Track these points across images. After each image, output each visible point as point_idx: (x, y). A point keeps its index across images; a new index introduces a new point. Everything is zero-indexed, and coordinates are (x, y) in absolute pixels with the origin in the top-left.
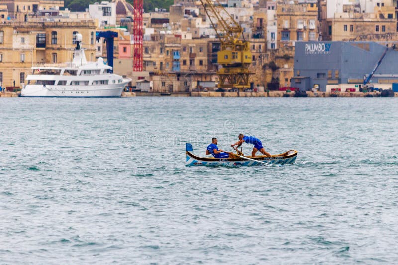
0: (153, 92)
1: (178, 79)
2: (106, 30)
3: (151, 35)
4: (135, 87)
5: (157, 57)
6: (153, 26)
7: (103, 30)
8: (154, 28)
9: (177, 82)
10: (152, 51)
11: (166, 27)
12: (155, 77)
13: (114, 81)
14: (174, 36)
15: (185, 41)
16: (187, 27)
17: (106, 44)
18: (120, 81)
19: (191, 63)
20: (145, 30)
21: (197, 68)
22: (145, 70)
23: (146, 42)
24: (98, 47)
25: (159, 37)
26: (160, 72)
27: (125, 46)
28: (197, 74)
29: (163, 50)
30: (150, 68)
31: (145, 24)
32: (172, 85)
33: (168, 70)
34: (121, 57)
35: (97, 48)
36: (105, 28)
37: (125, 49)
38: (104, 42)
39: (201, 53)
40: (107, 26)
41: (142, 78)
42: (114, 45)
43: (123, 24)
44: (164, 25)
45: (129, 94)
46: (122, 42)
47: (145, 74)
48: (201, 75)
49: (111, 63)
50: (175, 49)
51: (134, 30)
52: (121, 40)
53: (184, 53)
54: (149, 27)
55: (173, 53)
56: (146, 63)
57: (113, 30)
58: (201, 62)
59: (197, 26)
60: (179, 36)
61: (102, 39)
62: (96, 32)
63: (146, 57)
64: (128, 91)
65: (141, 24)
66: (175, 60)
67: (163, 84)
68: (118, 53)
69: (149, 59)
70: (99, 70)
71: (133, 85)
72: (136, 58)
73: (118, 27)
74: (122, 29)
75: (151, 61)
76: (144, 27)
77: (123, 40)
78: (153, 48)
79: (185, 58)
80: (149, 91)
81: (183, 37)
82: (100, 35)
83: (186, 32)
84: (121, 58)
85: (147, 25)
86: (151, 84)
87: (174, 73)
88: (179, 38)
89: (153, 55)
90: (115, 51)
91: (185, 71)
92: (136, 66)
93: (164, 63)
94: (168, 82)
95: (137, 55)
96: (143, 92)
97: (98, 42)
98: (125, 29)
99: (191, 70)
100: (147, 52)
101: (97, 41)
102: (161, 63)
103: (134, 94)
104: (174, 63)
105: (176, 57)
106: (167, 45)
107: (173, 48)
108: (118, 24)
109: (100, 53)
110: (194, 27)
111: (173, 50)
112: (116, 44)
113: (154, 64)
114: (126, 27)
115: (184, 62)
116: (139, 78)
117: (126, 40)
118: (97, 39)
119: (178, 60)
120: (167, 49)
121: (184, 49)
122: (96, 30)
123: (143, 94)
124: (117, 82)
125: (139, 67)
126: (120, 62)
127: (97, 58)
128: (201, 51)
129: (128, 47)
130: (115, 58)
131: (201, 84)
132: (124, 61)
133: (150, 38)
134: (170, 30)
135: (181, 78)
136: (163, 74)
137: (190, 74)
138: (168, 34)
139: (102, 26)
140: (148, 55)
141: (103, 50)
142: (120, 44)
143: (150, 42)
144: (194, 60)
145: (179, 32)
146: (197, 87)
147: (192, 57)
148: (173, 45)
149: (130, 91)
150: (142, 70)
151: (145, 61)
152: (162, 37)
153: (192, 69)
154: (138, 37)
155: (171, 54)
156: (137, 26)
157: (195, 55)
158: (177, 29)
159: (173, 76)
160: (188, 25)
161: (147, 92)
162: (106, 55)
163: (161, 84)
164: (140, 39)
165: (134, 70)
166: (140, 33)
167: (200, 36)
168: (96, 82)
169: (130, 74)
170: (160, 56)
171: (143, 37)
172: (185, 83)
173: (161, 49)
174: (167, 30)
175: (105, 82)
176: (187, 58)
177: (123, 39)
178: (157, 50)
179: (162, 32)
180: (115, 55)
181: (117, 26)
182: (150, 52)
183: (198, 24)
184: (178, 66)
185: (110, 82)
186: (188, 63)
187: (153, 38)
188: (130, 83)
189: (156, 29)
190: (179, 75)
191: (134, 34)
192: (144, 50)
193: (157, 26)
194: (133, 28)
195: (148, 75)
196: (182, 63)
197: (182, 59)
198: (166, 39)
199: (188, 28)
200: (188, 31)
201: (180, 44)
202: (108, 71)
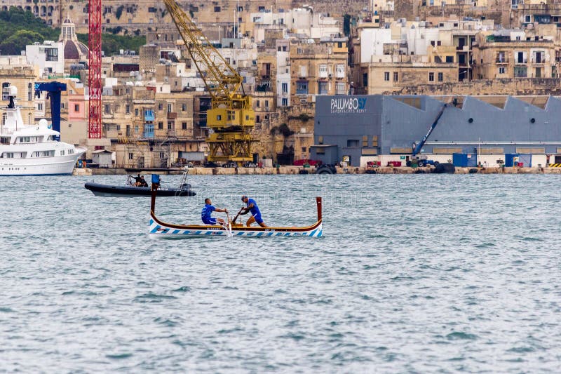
0: (116, 168)
1: (151, 149)
2: (50, 81)
3: (114, 87)
4: (91, 161)
5: (122, 118)
6: (117, 74)
7: (46, 81)
8: (118, 77)
9: (150, 152)
10: (115, 111)
11: (135, 76)
12: (119, 147)
13: (63, 152)
14: (145, 89)
15: (162, 96)
16: (163, 75)
17: (49, 101)
18: (70, 151)
19: (169, 127)
20: (104, 79)
21: (179, 132)
22: (105, 137)
23: (107, 97)
24: (39, 105)
25: (125, 91)
26: (126, 139)
27: (77, 103)
28: (177, 142)
29: (130, 108)
30: (112, 134)
31: (105, 72)
32: (144, 158)
33: (137, 136)
34: (71, 118)
35: (37, 106)
36: (49, 78)
37: (77, 108)
38: (48, 98)
39: (184, 113)
40: (52, 75)
41: (101, 148)
42: (61, 102)
43: (74, 72)
44: (132, 73)
45: (83, 170)
46: (73, 97)
47: (105, 142)
48: (184, 143)
49: (56, 126)
50: (148, 106)
51: (90, 80)
52: (71, 94)
53: (160, 112)
54: (110, 76)
55: (145, 112)
56: (107, 127)
57: (59, 80)
58: (184, 126)
59: (178, 75)
60: (152, 89)
61: (44, 94)
62: (36, 83)
63: (106, 118)
64: (80, 167)
65: (99, 72)
66: (147, 122)
67: (131, 156)
68: (67, 113)
69: (110, 121)
70: (41, 137)
71: (88, 157)
72: (92, 119)
73: (67, 77)
74: (73, 79)
75: (113, 124)
76: (103, 76)
77: (73, 95)
78: (117, 106)
79: (162, 120)
80: (110, 166)
81: (158, 91)
82: (42, 87)
83: (162, 83)
84: (72, 120)
85: (108, 73)
86: (113, 157)
87: (147, 141)
88: (152, 92)
89: (116, 115)
90: (62, 110)
91: (161, 138)
92: (93, 132)
93: (131, 127)
94: (137, 154)
95: (93, 115)
96: (102, 168)
97: (39, 97)
98: (77, 80)
99: (169, 137)
100: (107, 111)
101: (37, 97)
102: (128, 126)
103: (90, 170)
104: (146, 127)
105: (148, 118)
106: (136, 101)
107: (144, 106)
108: (68, 73)
109: (42, 114)
110: (174, 76)
111: (144, 108)
112: (63, 100)
113: (118, 128)
114: (78, 76)
115: (161, 125)
116: (97, 148)
117: (78, 94)
118: (38, 94)
119: (151, 122)
120: (136, 107)
121: (160, 107)
122: (36, 80)
123: (102, 171)
124: (66, 154)
125: (97, 132)
126: (70, 126)
127: (37, 119)
128: (183, 110)
129: (81, 104)
130: (63, 119)
131: (185, 156)
132: (76, 124)
133: (111, 92)
134: (139, 81)
135: (155, 148)
136: (130, 143)
137: (168, 142)
138: (138, 86)
139: (45, 74)
140: (110, 116)
141: (46, 109)
142: (70, 100)
143: (111, 98)
144: (174, 122)
145: (153, 82)
146: (178, 160)
147: (171, 117)
148: (145, 102)
149: (84, 167)
150: (100, 137)
151: (105, 124)
152: (129, 89)
153: (171, 135)
154: (95, 90)
155: (141, 114)
156: (93, 75)
157: (175, 115)
158: (150, 79)
159: (144, 144)
160: (165, 73)
161: (107, 168)
162: (49, 116)
163: (127, 157)
164: (97, 93)
165: (90, 137)
166: (99, 85)
167: (182, 89)
168: (38, 153)
169: (84, 143)
170: (127, 117)
171: (102, 91)
172: (162, 154)
173: (128, 106)
174: (136, 80)
175: (50, 154)
176: (165, 120)
177: (74, 93)
178: (122, 109)
179: (130, 83)
180: (62, 116)
181: (65, 75)
182: (112, 112)
183: (180, 72)
184: (151, 130)
185: (57, 154)
186: (165, 126)
187: (117, 91)
188: (84, 155)
189: (120, 79)
190: (152, 143)
191: (89, 86)
192: (104, 109)
193: (122, 74)
194: (87, 77)
195: (110, 144)
196: (157, 127)
197: (157, 120)
198: (134, 92)
199: (166, 78)
200: (166, 82)
201: (154, 99)
202: (54, 138)
